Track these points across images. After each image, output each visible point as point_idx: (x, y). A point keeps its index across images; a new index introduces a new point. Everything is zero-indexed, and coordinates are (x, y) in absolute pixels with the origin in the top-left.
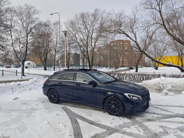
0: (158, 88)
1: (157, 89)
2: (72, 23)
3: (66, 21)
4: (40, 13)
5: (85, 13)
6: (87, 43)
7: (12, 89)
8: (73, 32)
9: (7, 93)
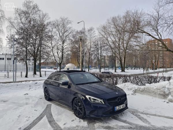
0: (162, 93)
1: (161, 95)
2: (104, 28)
3: (98, 27)
4: (72, 22)
5: (117, 17)
6: (119, 45)
7: (30, 86)
8: (106, 36)
9: (24, 90)
